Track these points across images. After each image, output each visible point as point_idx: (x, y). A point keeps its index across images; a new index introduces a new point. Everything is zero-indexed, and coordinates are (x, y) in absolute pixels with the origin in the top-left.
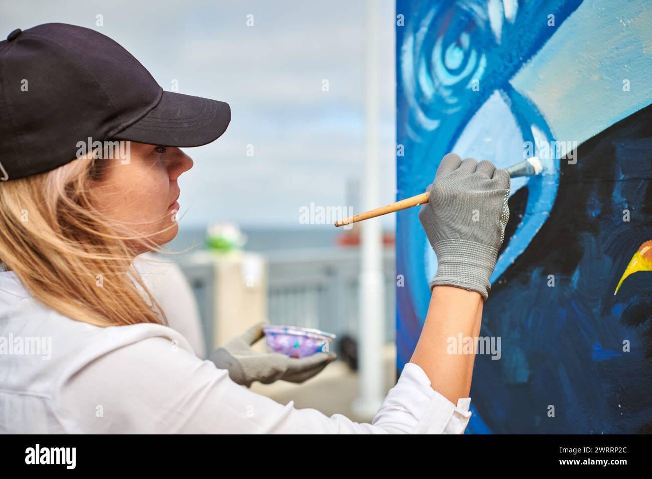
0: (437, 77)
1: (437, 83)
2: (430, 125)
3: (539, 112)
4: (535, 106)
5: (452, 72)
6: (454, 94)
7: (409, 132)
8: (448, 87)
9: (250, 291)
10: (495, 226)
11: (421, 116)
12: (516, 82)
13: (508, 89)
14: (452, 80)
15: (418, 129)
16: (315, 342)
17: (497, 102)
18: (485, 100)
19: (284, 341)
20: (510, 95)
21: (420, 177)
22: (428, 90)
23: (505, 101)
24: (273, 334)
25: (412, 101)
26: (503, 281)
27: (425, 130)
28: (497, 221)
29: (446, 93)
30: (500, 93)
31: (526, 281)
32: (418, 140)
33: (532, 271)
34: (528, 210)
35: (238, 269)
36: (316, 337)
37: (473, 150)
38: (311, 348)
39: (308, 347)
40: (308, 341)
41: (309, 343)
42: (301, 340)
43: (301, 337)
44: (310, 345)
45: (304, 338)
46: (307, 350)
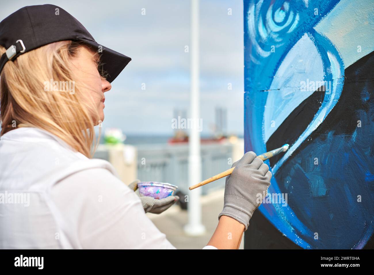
0: (269, 27)
1: (269, 31)
2: (265, 54)
3: (332, 44)
4: (329, 41)
5: (278, 24)
6: (280, 37)
7: (253, 59)
8: (276, 33)
9: (128, 166)
11: (259, 50)
12: (318, 28)
13: (313, 32)
14: (279, 29)
15: (258, 57)
16: (168, 190)
17: (306, 40)
18: (299, 39)
19: (151, 190)
20: (314, 36)
21: (259, 83)
22: (264, 35)
23: (311, 39)
24: (144, 186)
25: (254, 41)
26: (310, 140)
27: (262, 57)
29: (275, 36)
30: (308, 34)
31: (324, 139)
32: (258, 63)
33: (328, 133)
34: (325, 99)
35: (122, 153)
36: (168, 187)
37: (291, 67)
38: (166, 193)
39: (164, 193)
40: (164, 190)
41: (165, 191)
42: (160, 189)
43: (160, 188)
44: (165, 192)
45: (162, 188)
46: (163, 194)
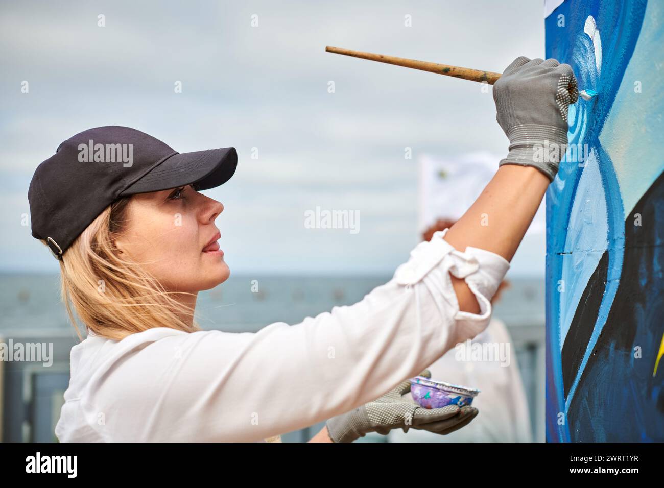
4: (612, 164)
10: (551, 105)
12: (602, 138)
13: (598, 146)
16: (447, 395)
19: (417, 391)
20: (599, 152)
23: (597, 159)
28: (553, 100)
32: (556, 202)
33: (610, 345)
34: (608, 277)
37: (581, 211)
38: (442, 399)
39: (438, 399)
40: (439, 393)
41: (440, 395)
42: (431, 392)
43: (432, 389)
44: (441, 397)
45: (435, 390)
46: (437, 401)
